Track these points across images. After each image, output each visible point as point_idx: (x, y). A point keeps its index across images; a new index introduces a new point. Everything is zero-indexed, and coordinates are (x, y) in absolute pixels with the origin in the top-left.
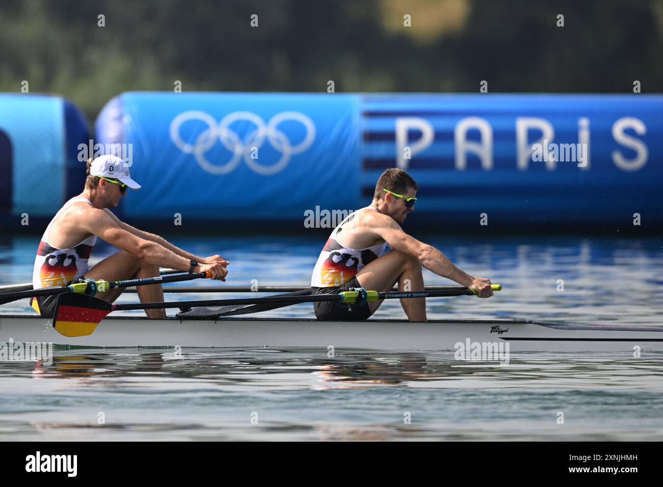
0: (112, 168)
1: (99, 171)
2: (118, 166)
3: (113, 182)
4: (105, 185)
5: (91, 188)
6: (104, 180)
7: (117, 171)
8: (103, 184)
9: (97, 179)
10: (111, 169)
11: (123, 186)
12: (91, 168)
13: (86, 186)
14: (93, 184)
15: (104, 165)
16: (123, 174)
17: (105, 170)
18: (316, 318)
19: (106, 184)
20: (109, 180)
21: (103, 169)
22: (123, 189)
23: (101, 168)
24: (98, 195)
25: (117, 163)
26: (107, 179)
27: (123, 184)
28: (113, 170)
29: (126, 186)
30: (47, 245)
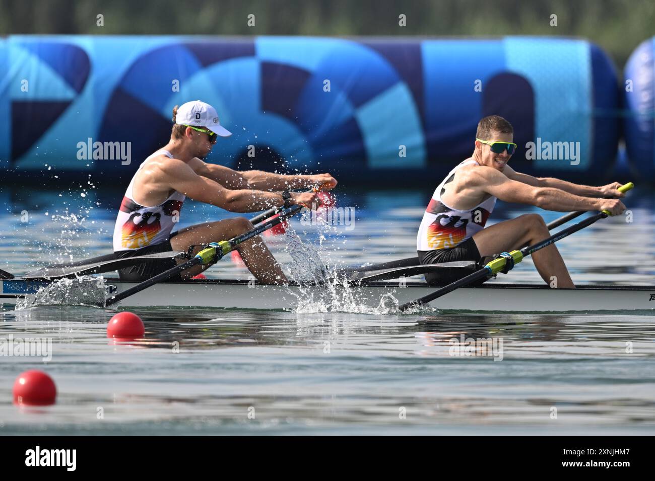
0: (198, 115)
1: (184, 120)
2: (205, 113)
3: (201, 130)
4: (192, 135)
5: (177, 137)
6: (191, 129)
7: (204, 118)
8: (190, 133)
9: (183, 128)
10: (198, 117)
11: (211, 134)
12: (176, 116)
13: (172, 136)
14: (179, 134)
15: (190, 112)
16: (211, 121)
17: (191, 118)
18: (426, 282)
19: (192, 133)
20: (196, 129)
21: (189, 117)
22: (212, 138)
23: (187, 116)
24: (185, 145)
25: (205, 110)
26: (194, 128)
27: (211, 132)
28: (199, 118)
29: (215, 135)
30: (131, 202)
